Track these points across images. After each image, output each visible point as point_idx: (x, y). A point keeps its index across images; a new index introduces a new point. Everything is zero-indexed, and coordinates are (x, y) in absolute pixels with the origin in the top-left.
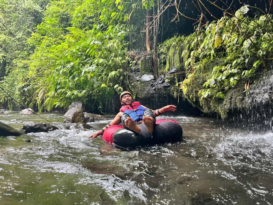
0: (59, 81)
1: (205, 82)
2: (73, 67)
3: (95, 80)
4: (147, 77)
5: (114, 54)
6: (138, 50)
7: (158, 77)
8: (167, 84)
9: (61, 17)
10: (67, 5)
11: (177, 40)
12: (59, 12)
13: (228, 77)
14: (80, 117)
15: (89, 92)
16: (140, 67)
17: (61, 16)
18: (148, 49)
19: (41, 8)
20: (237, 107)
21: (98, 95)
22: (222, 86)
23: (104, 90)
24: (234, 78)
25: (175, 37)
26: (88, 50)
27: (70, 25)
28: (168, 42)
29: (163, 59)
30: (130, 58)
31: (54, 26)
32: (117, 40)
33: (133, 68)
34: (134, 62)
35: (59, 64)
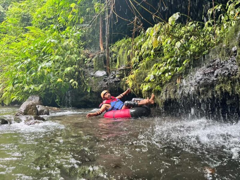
0: (17, 76)
1: (146, 77)
2: (30, 63)
3: (51, 75)
4: (100, 73)
5: (69, 52)
6: (93, 49)
7: (110, 73)
8: (117, 79)
9: (22, 18)
10: (28, 7)
11: (126, 41)
12: (21, 13)
13: (164, 73)
14: (33, 110)
15: (46, 86)
16: (94, 64)
17: (22, 16)
18: (102, 48)
19: (3, 9)
20: (171, 98)
21: (55, 89)
22: (160, 81)
23: (60, 84)
24: (168, 73)
25: (125, 39)
26: (45, 48)
27: (31, 25)
28: (118, 43)
29: (114, 58)
30: (85, 56)
31: (15, 25)
32: (73, 40)
33: (88, 65)
34: (89, 59)
35: (18, 60)
